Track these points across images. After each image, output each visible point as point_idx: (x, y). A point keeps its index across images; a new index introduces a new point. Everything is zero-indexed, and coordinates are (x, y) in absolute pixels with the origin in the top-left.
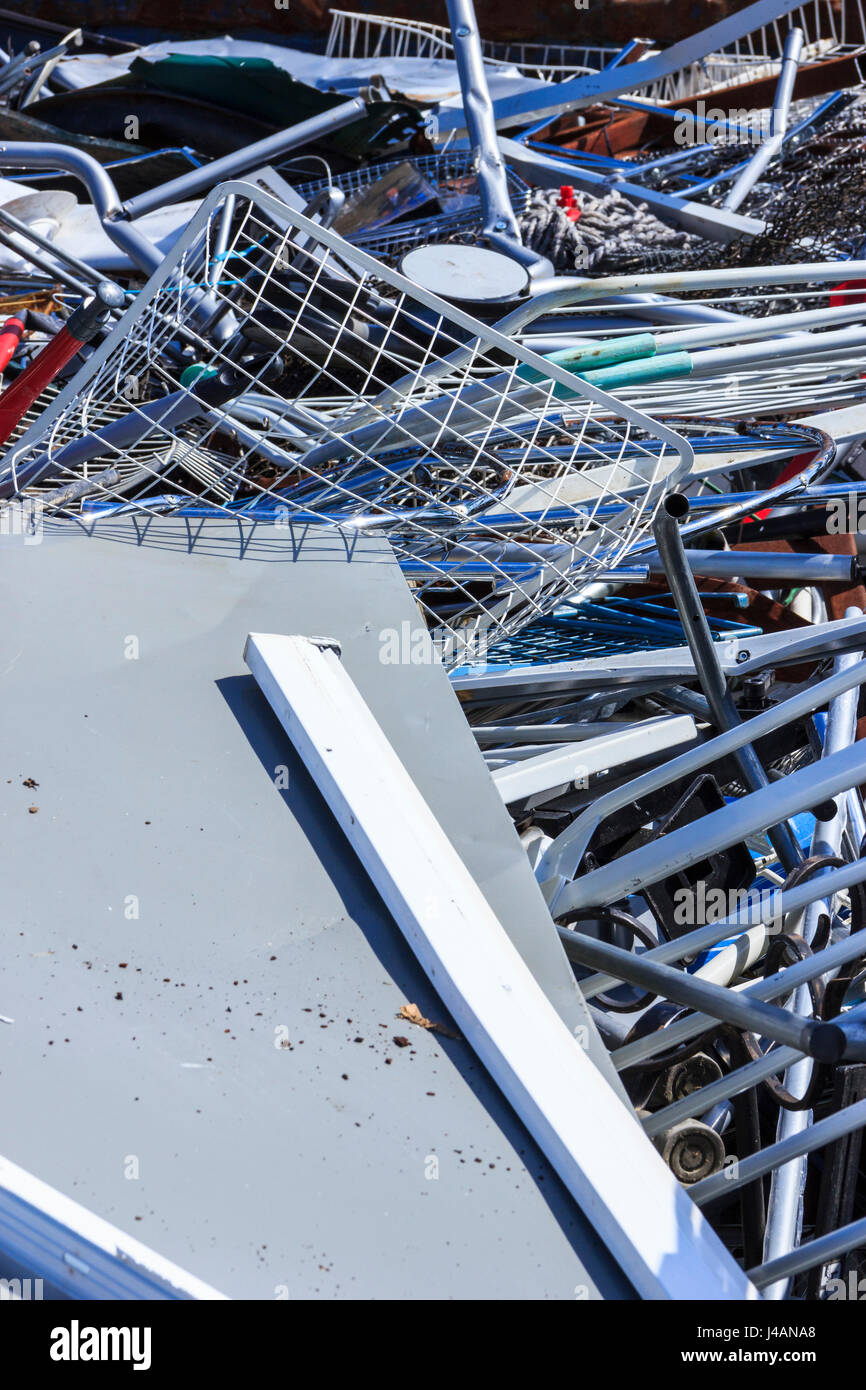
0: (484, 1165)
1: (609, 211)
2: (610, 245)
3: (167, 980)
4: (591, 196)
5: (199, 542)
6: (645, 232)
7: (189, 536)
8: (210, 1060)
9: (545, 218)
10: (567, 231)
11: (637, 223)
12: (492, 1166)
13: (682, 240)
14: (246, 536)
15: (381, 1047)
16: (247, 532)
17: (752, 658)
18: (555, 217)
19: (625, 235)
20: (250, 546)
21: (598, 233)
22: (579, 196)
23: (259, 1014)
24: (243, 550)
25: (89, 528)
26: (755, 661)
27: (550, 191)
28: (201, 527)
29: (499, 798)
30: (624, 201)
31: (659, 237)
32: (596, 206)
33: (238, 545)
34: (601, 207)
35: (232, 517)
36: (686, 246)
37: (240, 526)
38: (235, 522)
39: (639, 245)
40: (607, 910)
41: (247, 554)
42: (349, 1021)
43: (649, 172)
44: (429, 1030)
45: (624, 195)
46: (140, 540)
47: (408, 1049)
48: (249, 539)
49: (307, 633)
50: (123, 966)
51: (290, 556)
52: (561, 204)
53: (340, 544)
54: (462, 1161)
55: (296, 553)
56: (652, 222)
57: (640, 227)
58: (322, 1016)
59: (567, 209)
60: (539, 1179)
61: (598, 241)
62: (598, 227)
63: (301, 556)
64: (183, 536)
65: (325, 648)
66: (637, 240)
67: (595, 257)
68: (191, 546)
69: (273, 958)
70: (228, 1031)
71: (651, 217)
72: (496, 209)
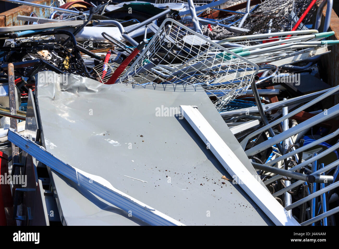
0: (245, 207)
1: (217, 29)
2: (219, 35)
3: (175, 173)
4: (214, 26)
5: (166, 89)
6: (225, 32)
7: (164, 88)
8: (187, 188)
9: (206, 31)
10: (210, 33)
11: (223, 31)
12: (246, 207)
13: (232, 34)
14: (175, 87)
15: (220, 184)
16: (175, 86)
17: (269, 108)
18: (208, 30)
19: (221, 33)
20: (176, 89)
21: (216, 33)
22: (211, 26)
23: (195, 179)
24: (175, 90)
25: (144, 87)
26: (269, 109)
27: (205, 26)
28: (166, 86)
29: (233, 134)
30: (220, 27)
31: (228, 33)
32: (215, 28)
33: (174, 89)
34: (216, 28)
35: (172, 84)
36: (233, 35)
37: (173, 85)
38: (172, 85)
39: (224, 35)
40: (252, 157)
41: (176, 91)
42: (212, 179)
43: (223, 21)
44: (228, 180)
45: (219, 26)
46: (155, 89)
47: (225, 184)
48: (176, 88)
49: (191, 105)
50: (166, 171)
51: (184, 91)
52: (208, 27)
53: (193, 88)
54: (241, 206)
55: (185, 90)
56: (225, 30)
57: (224, 31)
58: (207, 179)
59: (210, 29)
60: (256, 209)
61: (216, 34)
62: (216, 32)
63: (186, 90)
64: (163, 88)
65: (195, 108)
66: (223, 34)
67: (216, 37)
68: (165, 89)
69: (195, 168)
70: (189, 182)
71: (226, 30)
72: (197, 28)
